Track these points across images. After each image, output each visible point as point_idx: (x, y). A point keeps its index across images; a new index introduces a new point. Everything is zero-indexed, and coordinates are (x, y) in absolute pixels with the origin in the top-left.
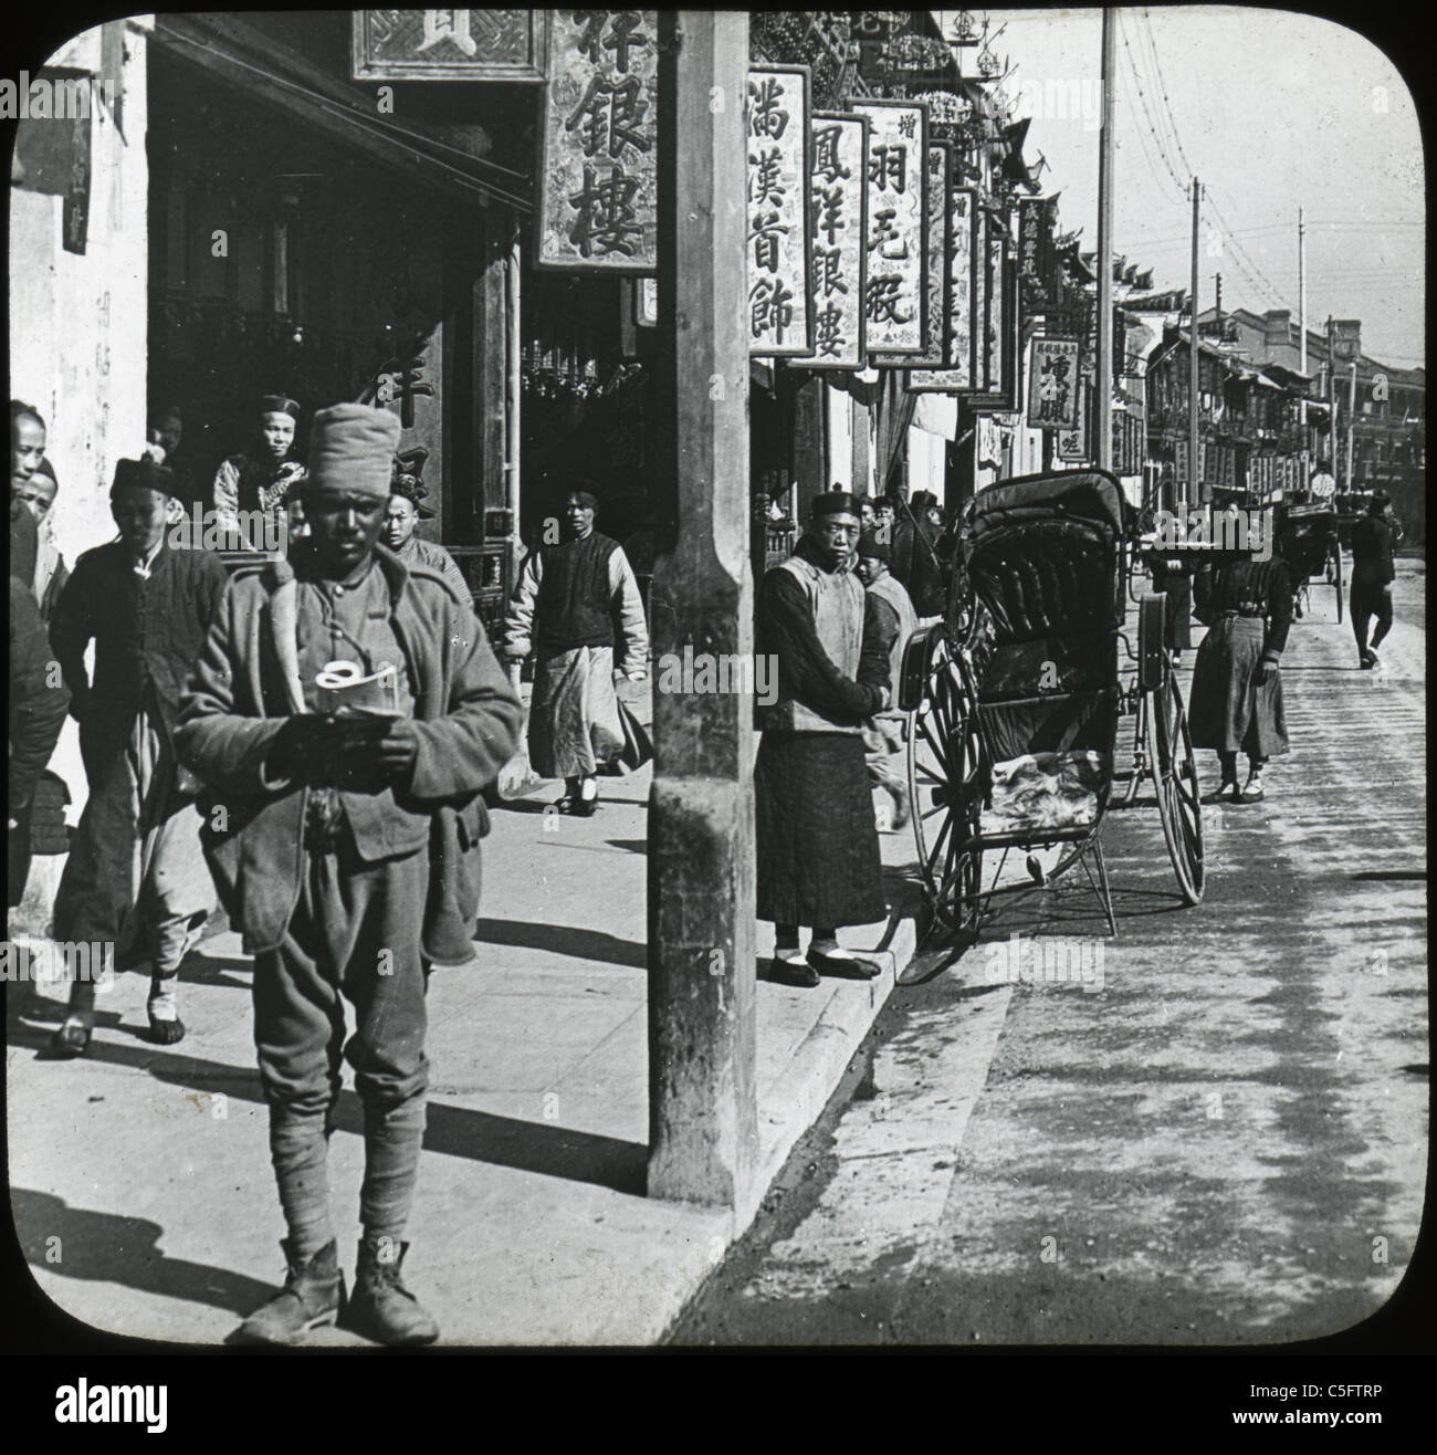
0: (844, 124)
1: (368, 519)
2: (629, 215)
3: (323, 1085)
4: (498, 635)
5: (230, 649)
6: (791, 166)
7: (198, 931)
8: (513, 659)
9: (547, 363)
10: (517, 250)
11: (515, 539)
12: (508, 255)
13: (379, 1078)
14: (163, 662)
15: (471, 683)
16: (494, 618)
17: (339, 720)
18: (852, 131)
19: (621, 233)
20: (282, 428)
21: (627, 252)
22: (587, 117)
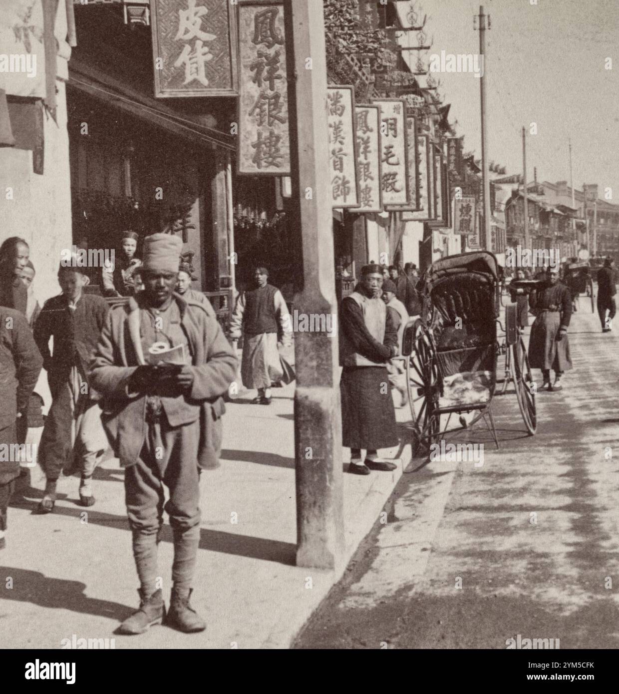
0: (369, 109)
1: (169, 282)
2: (277, 150)
3: (155, 522)
4: (227, 329)
5: (111, 339)
6: (347, 128)
7: (101, 458)
8: (234, 339)
9: (244, 213)
10: (229, 167)
11: (233, 288)
12: (225, 168)
13: (180, 519)
14: (83, 345)
15: (216, 349)
16: (225, 322)
17: (160, 367)
18: (373, 113)
19: (274, 158)
20: (131, 244)
21: (277, 166)
22: (258, 110)
